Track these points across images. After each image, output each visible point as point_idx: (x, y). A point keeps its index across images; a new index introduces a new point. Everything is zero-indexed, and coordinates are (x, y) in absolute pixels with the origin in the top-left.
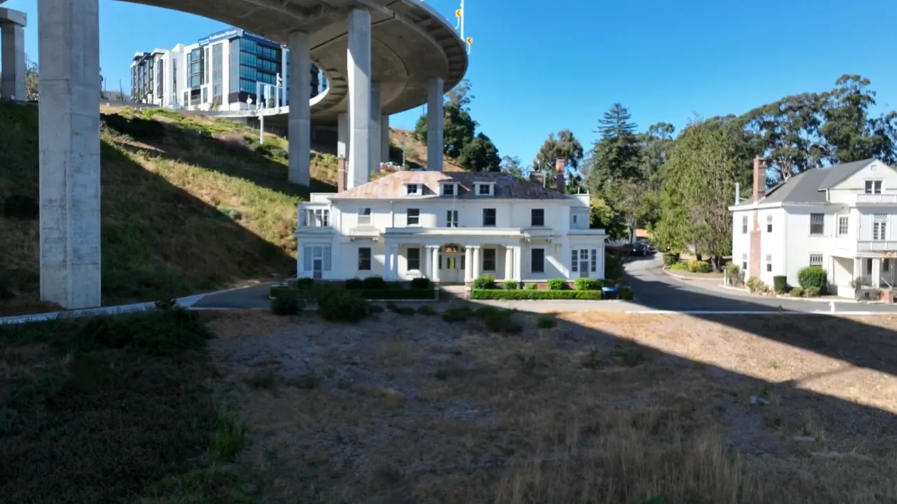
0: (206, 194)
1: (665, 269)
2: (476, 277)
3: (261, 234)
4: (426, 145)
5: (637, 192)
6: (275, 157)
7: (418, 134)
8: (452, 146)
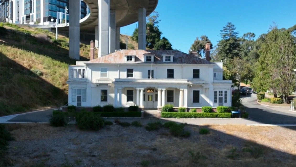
0: (25, 63)
1: (258, 102)
2: (163, 105)
3: (53, 83)
4: (138, 43)
5: (242, 63)
6: (63, 46)
7: (134, 38)
8: (150, 43)
